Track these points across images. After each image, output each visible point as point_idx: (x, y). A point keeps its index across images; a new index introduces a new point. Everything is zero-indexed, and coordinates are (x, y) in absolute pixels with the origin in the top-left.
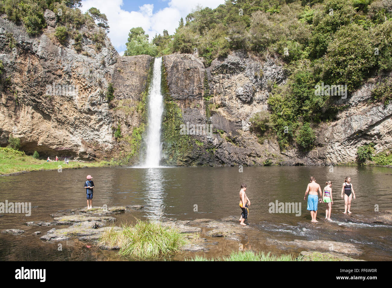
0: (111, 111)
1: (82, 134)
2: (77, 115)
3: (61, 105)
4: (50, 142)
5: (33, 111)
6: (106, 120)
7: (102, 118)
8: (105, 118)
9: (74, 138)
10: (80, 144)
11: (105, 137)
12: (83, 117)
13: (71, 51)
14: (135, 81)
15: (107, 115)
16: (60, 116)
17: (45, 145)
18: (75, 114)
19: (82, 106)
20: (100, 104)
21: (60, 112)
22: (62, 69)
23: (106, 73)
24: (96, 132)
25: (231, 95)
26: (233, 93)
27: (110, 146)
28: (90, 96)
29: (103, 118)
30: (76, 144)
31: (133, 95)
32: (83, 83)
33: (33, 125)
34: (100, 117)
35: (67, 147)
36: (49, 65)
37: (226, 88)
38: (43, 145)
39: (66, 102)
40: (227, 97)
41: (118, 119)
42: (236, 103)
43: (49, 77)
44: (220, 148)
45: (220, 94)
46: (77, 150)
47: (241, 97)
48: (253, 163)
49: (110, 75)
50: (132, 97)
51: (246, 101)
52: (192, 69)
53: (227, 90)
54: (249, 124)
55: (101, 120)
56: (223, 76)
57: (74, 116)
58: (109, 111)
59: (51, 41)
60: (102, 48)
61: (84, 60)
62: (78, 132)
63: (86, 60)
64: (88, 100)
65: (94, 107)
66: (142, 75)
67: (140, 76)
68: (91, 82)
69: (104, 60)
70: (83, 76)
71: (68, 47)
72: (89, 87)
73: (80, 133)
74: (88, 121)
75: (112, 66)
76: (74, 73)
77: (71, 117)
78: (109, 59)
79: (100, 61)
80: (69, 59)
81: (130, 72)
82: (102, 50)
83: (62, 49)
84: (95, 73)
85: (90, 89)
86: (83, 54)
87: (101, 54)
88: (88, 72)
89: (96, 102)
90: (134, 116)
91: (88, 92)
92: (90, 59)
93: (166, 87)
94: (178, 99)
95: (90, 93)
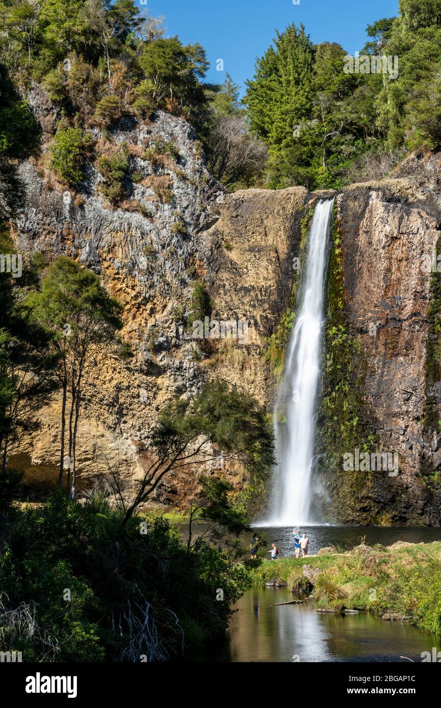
0: (204, 363)
1: (139, 430)
2: (122, 378)
6: (194, 388)
7: (184, 385)
8: (192, 385)
9: (119, 443)
10: (136, 458)
12: (137, 382)
13: (98, 204)
15: (195, 377)
17: (50, 462)
18: (116, 376)
20: (177, 346)
22: (77, 256)
23: (191, 255)
28: (149, 325)
29: (187, 385)
30: (124, 457)
31: (258, 318)
32: (129, 290)
34: (180, 383)
35: (102, 466)
38: (45, 465)
46: (129, 475)
49: (201, 260)
50: (256, 324)
55: (181, 390)
57: (114, 382)
58: (201, 364)
59: (45, 180)
60: (175, 185)
61: (130, 224)
62: (128, 425)
63: (134, 224)
64: (145, 336)
65: (164, 353)
66: (282, 257)
67: (278, 258)
68: (152, 286)
69: (182, 218)
70: (130, 271)
71: (88, 193)
72: (147, 300)
73: (133, 426)
74: (151, 394)
75: (205, 233)
76: (106, 264)
77: (107, 385)
78: (198, 212)
79: (173, 223)
80: (92, 226)
81: (252, 250)
82: (175, 192)
83: (74, 198)
84: (161, 257)
85: (149, 306)
86: (127, 210)
87: (173, 201)
88: (142, 260)
89: (167, 341)
90: (260, 378)
91: (146, 314)
92: (146, 222)
93: (338, 294)
94: (362, 332)
95: (150, 315)
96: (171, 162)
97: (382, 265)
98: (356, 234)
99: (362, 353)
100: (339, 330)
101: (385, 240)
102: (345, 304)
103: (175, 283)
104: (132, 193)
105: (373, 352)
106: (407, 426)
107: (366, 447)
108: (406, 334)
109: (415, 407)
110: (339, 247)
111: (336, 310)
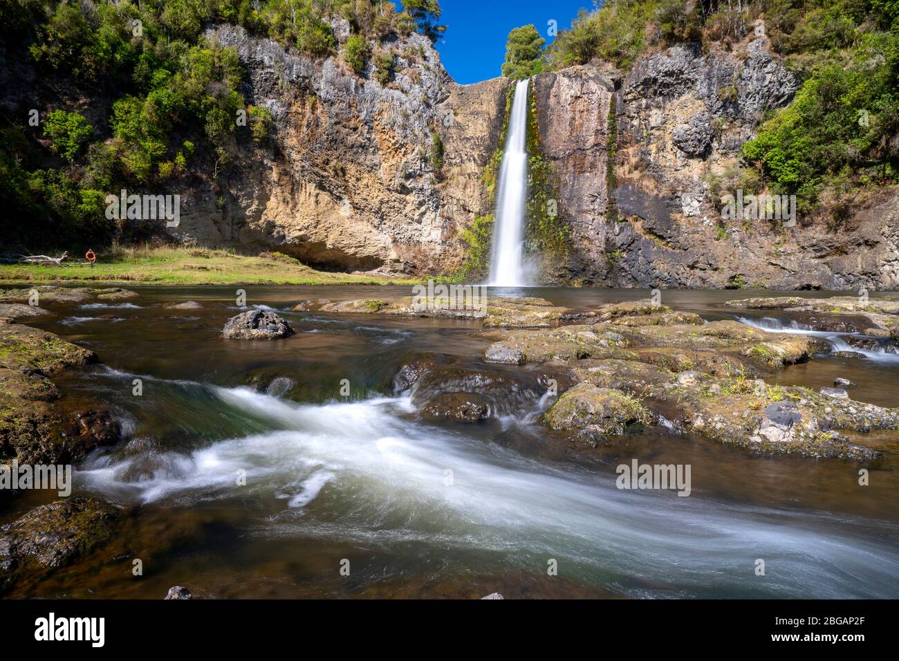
0: (438, 186)
1: (393, 229)
2: (384, 195)
3: (358, 180)
4: (344, 242)
5: (318, 191)
6: (430, 202)
7: (424, 200)
8: (429, 200)
9: (381, 236)
10: (391, 246)
11: (430, 234)
12: (394, 198)
13: (373, 84)
14: (479, 129)
15: (431, 195)
16: (357, 199)
17: (338, 247)
18: (381, 194)
19: (391, 180)
20: (421, 176)
21: (357, 192)
22: (358, 117)
23: (431, 117)
24: (416, 226)
25: (661, 141)
26: (668, 137)
27: (438, 249)
28: (403, 161)
29: (426, 200)
30: (384, 245)
31: (476, 157)
32: (391, 139)
33: (318, 215)
34: (421, 199)
35: (369, 251)
36: (337, 111)
37: (652, 128)
38: (335, 249)
39: (366, 175)
40: (653, 148)
41: (450, 201)
42: (671, 159)
43: (337, 132)
44: (630, 250)
45: (638, 142)
46: (386, 256)
47: (682, 145)
48: (699, 283)
49: (438, 121)
50: (474, 159)
51: (695, 152)
52: (585, 97)
53: (653, 131)
54: (699, 201)
55: (421, 204)
56: (647, 104)
57: (379, 198)
58: (436, 187)
59: (340, 70)
60: (423, 73)
61: (392, 97)
62: (387, 226)
63: (395, 97)
64: (400, 169)
65: (411, 180)
66: (492, 117)
67: (489, 118)
68: (406, 137)
69: (426, 94)
70: (392, 127)
71: (367, 78)
72: (402, 146)
73: (390, 227)
74: (402, 206)
75: (440, 105)
76: (376, 123)
77: (375, 199)
78: (436, 91)
79: (421, 97)
80: (368, 98)
81: (472, 113)
82: (423, 77)
83: (357, 81)
84: (412, 120)
85: (403, 150)
86: (391, 88)
87: (421, 83)
88: (400, 120)
89: (414, 172)
90: (477, 194)
91: (401, 155)
92: (403, 96)
93: (534, 137)
94: (554, 159)
95: (404, 155)
96: (419, 60)
97: (568, 116)
98: (548, 97)
99: (556, 173)
100: (537, 159)
101: (570, 99)
102: (540, 142)
103: (421, 135)
104: (394, 79)
105: (565, 171)
106: (594, 219)
107: (561, 234)
108: (590, 158)
109: (599, 206)
110: (534, 107)
111: (534, 146)
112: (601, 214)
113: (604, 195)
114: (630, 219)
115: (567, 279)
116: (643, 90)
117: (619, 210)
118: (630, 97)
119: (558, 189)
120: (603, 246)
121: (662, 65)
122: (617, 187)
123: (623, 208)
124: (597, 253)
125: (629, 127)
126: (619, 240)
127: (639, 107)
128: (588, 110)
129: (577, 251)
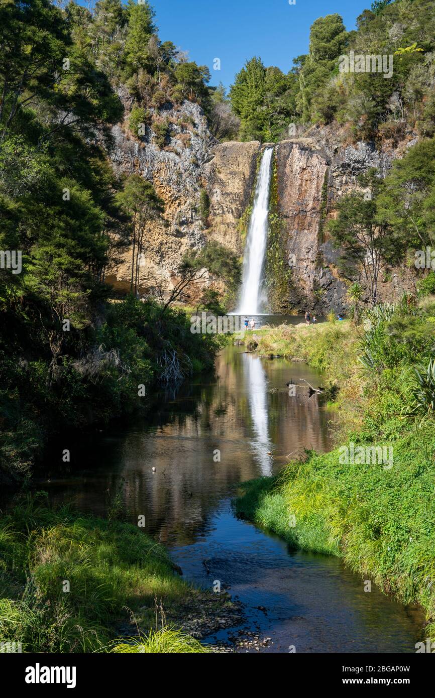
0: (205, 232)
1: (172, 265)
2: (163, 238)
6: (200, 244)
7: (195, 243)
8: (199, 243)
9: (161, 271)
10: (170, 279)
12: (171, 241)
13: (152, 147)
14: (236, 186)
15: (200, 238)
17: (126, 280)
18: (160, 237)
20: (192, 223)
23: (200, 175)
27: (207, 282)
28: (178, 211)
29: (197, 243)
30: (164, 279)
31: (234, 209)
32: (167, 193)
34: (193, 241)
35: (153, 282)
38: (124, 281)
44: (329, 289)
46: (166, 287)
49: (205, 178)
50: (232, 212)
52: (309, 169)
55: (193, 245)
56: (346, 180)
57: (159, 240)
58: (204, 232)
59: (126, 135)
60: (192, 139)
61: (168, 159)
62: (166, 262)
63: (171, 158)
64: (175, 217)
65: (185, 226)
66: (247, 177)
67: (244, 178)
68: (179, 191)
69: (195, 156)
70: (168, 183)
71: (148, 142)
72: (176, 198)
73: (168, 263)
74: (178, 247)
75: (207, 164)
76: (156, 179)
77: (156, 241)
78: (204, 153)
79: (191, 159)
80: (149, 159)
81: (231, 173)
82: (192, 142)
83: (140, 145)
84: (184, 176)
85: (178, 201)
86: (167, 151)
87: (191, 147)
88: (174, 177)
89: (186, 220)
90: (234, 240)
91: (176, 205)
92: (177, 157)
93: (275, 198)
94: (286, 217)
95: (178, 206)
96: (190, 127)
97: (297, 183)
98: (285, 166)
99: (286, 228)
100: (275, 216)
101: (299, 170)
102: (278, 202)
103: (191, 190)
104: (170, 142)
105: (292, 227)
106: (307, 266)
107: (286, 276)
108: (308, 219)
109: (312, 256)
110: (276, 173)
111: (274, 205)
112: (313, 262)
113: (315, 248)
114: (331, 266)
115: (289, 309)
116: (343, 170)
117: (325, 259)
118: (335, 174)
119: (286, 241)
120: (312, 286)
121: (352, 155)
122: (324, 242)
123: (327, 258)
124: (309, 290)
125: (335, 196)
126: (322, 281)
127: (341, 182)
128: (310, 180)
129: (295, 289)
